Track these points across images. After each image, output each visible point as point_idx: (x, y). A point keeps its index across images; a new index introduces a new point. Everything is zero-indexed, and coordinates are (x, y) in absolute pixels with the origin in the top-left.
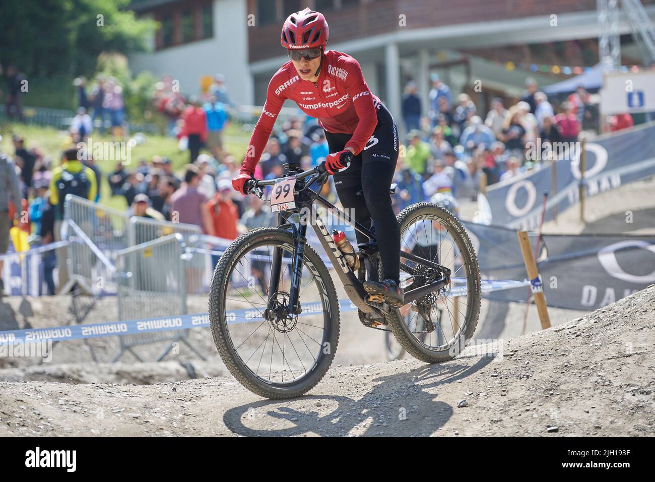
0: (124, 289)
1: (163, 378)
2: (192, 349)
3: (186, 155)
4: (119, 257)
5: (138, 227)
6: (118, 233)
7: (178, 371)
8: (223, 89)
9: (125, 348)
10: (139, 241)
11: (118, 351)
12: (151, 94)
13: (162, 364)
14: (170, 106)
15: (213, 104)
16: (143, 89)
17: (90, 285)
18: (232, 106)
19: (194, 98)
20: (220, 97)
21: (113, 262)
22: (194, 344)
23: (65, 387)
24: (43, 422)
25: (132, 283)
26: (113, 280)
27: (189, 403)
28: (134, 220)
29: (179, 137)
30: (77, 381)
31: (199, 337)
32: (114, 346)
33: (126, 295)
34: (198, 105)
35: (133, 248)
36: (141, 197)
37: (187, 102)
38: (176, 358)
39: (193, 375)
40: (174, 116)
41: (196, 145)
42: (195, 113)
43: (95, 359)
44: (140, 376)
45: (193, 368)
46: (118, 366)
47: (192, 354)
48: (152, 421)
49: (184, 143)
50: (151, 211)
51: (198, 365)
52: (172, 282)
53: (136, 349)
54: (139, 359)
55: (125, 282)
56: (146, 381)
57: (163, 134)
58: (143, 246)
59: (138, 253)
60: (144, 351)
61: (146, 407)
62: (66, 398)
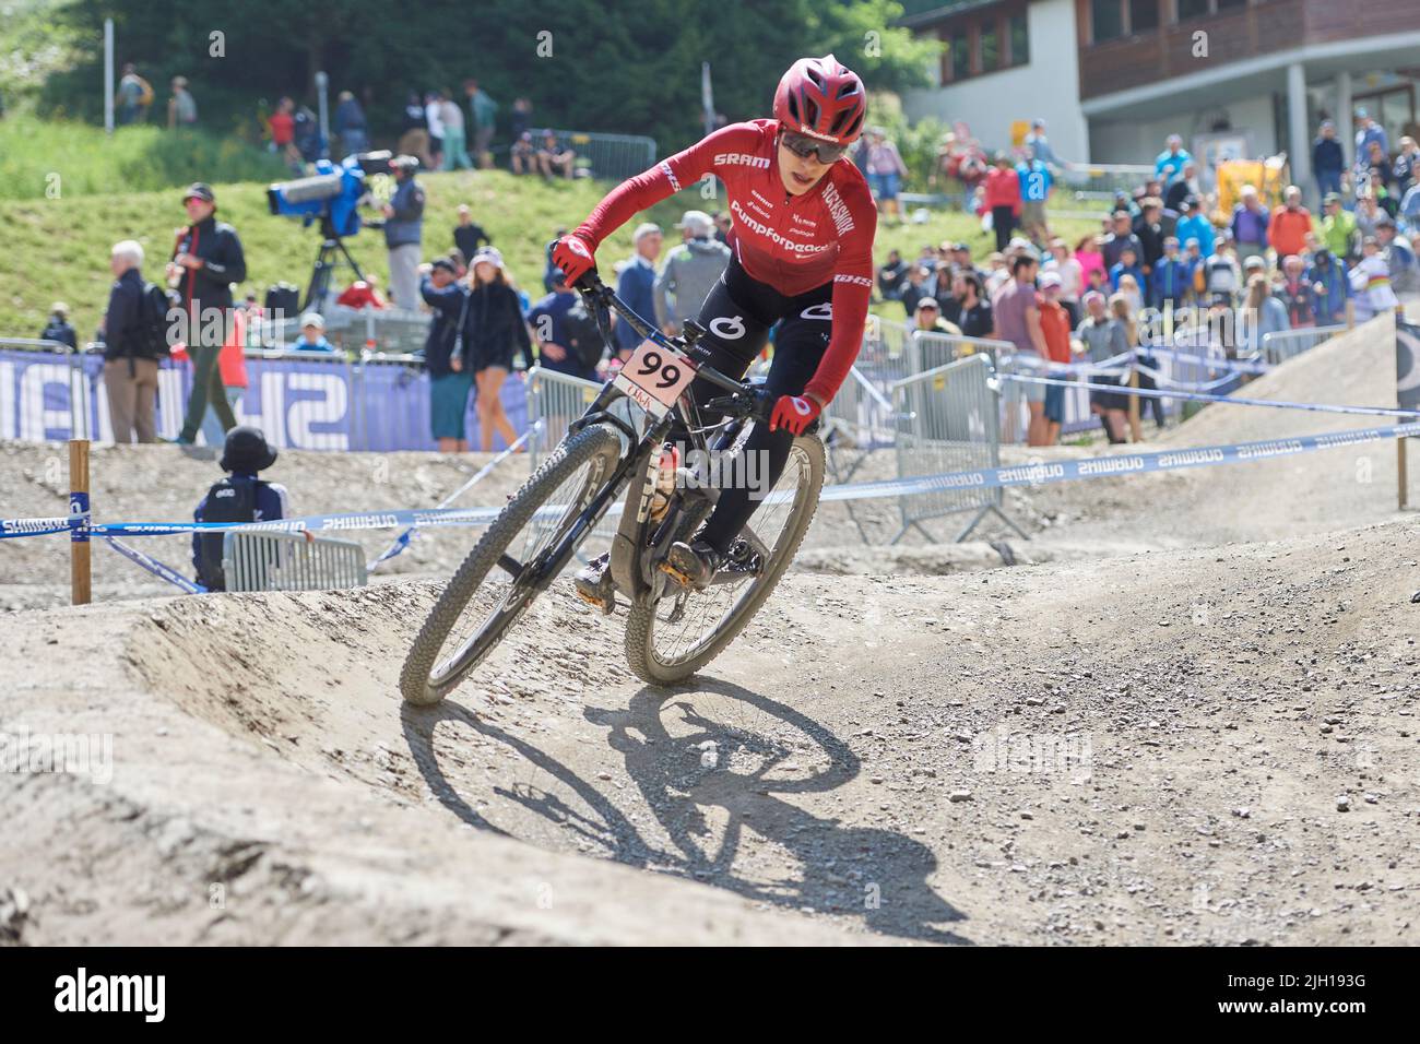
0: (905, 437)
1: (966, 566)
2: (1008, 523)
4: (896, 389)
5: (924, 345)
6: (894, 355)
7: (988, 555)
8: (1043, 139)
9: (910, 523)
10: (924, 367)
11: (900, 528)
12: (938, 149)
13: (964, 546)
14: (965, 166)
15: (1030, 163)
16: (927, 141)
17: (856, 432)
18: (1060, 165)
19: (1000, 155)
20: (1039, 152)
21: (886, 396)
22: (1010, 516)
23: (825, 579)
24: (794, 631)
25: (917, 427)
26: (889, 424)
27: (1008, 601)
28: (918, 334)
29: (980, 212)
30: (841, 573)
31: (1018, 505)
32: (893, 521)
33: (909, 446)
34: (1009, 164)
35: (917, 376)
36: (926, 301)
37: (990, 160)
38: (983, 537)
39: (1010, 560)
40: (970, 181)
41: (1006, 221)
42: (1003, 174)
43: (865, 540)
44: (933, 564)
45: (1010, 551)
46: (900, 550)
47: (1009, 530)
48: (953, 628)
49: (987, 221)
50: (941, 322)
51: (1017, 546)
52: (975, 424)
53: (926, 524)
54: (930, 539)
55: (904, 426)
56: (943, 569)
57: (957, 208)
58: (933, 372)
59: (925, 384)
60: (936, 528)
61: (944, 608)
62: (827, 596)
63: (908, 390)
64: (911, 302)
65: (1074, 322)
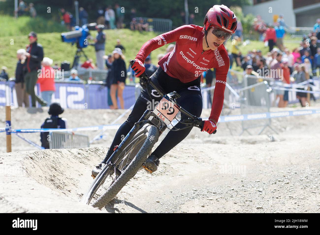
0: (243, 105)
1: (261, 142)
2: (273, 130)
3: (268, 49)
4: (241, 92)
5: (249, 79)
6: (240, 82)
7: (267, 139)
8: (283, 20)
9: (244, 129)
10: (249, 85)
11: (241, 131)
12: (252, 23)
13: (260, 136)
14: (260, 28)
15: (278, 27)
16: (249, 21)
17: (229, 103)
18: (287, 27)
19: (270, 24)
20: (281, 24)
21: (238, 94)
22: (273, 128)
23: (220, 145)
24: (211, 160)
25: (247, 103)
26: (238, 101)
27: (272, 152)
28: (247, 76)
29: (265, 41)
30: (225, 144)
31: (275, 125)
32: (240, 129)
33: (244, 108)
34: (273, 27)
35: (246, 88)
36: (249, 66)
37: (267, 26)
38: (265, 134)
39: (273, 140)
40: (261, 32)
41: (272, 44)
42: (271, 31)
43: (232, 134)
44: (251, 141)
45: (273, 138)
46: (242, 137)
47: (273, 132)
48: (257, 160)
49: (266, 44)
50: (253, 72)
51: (275, 137)
52: (263, 102)
53: (249, 130)
54: (250, 134)
55: (243, 102)
56: (254, 143)
57: (258, 40)
58: (251, 87)
59: (249, 90)
60: (252, 131)
61: (254, 154)
62: (221, 150)
63: (244, 92)
64: (244, 67)
65: (291, 72)
